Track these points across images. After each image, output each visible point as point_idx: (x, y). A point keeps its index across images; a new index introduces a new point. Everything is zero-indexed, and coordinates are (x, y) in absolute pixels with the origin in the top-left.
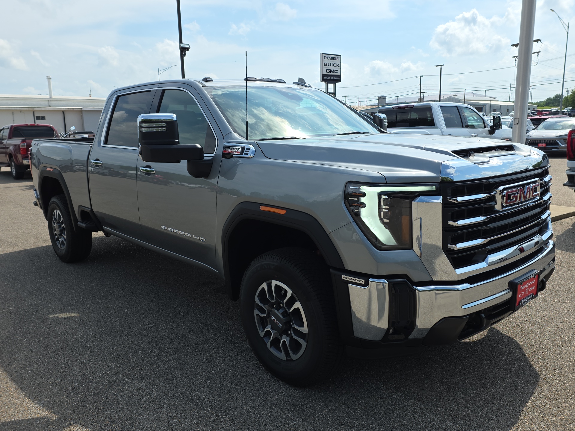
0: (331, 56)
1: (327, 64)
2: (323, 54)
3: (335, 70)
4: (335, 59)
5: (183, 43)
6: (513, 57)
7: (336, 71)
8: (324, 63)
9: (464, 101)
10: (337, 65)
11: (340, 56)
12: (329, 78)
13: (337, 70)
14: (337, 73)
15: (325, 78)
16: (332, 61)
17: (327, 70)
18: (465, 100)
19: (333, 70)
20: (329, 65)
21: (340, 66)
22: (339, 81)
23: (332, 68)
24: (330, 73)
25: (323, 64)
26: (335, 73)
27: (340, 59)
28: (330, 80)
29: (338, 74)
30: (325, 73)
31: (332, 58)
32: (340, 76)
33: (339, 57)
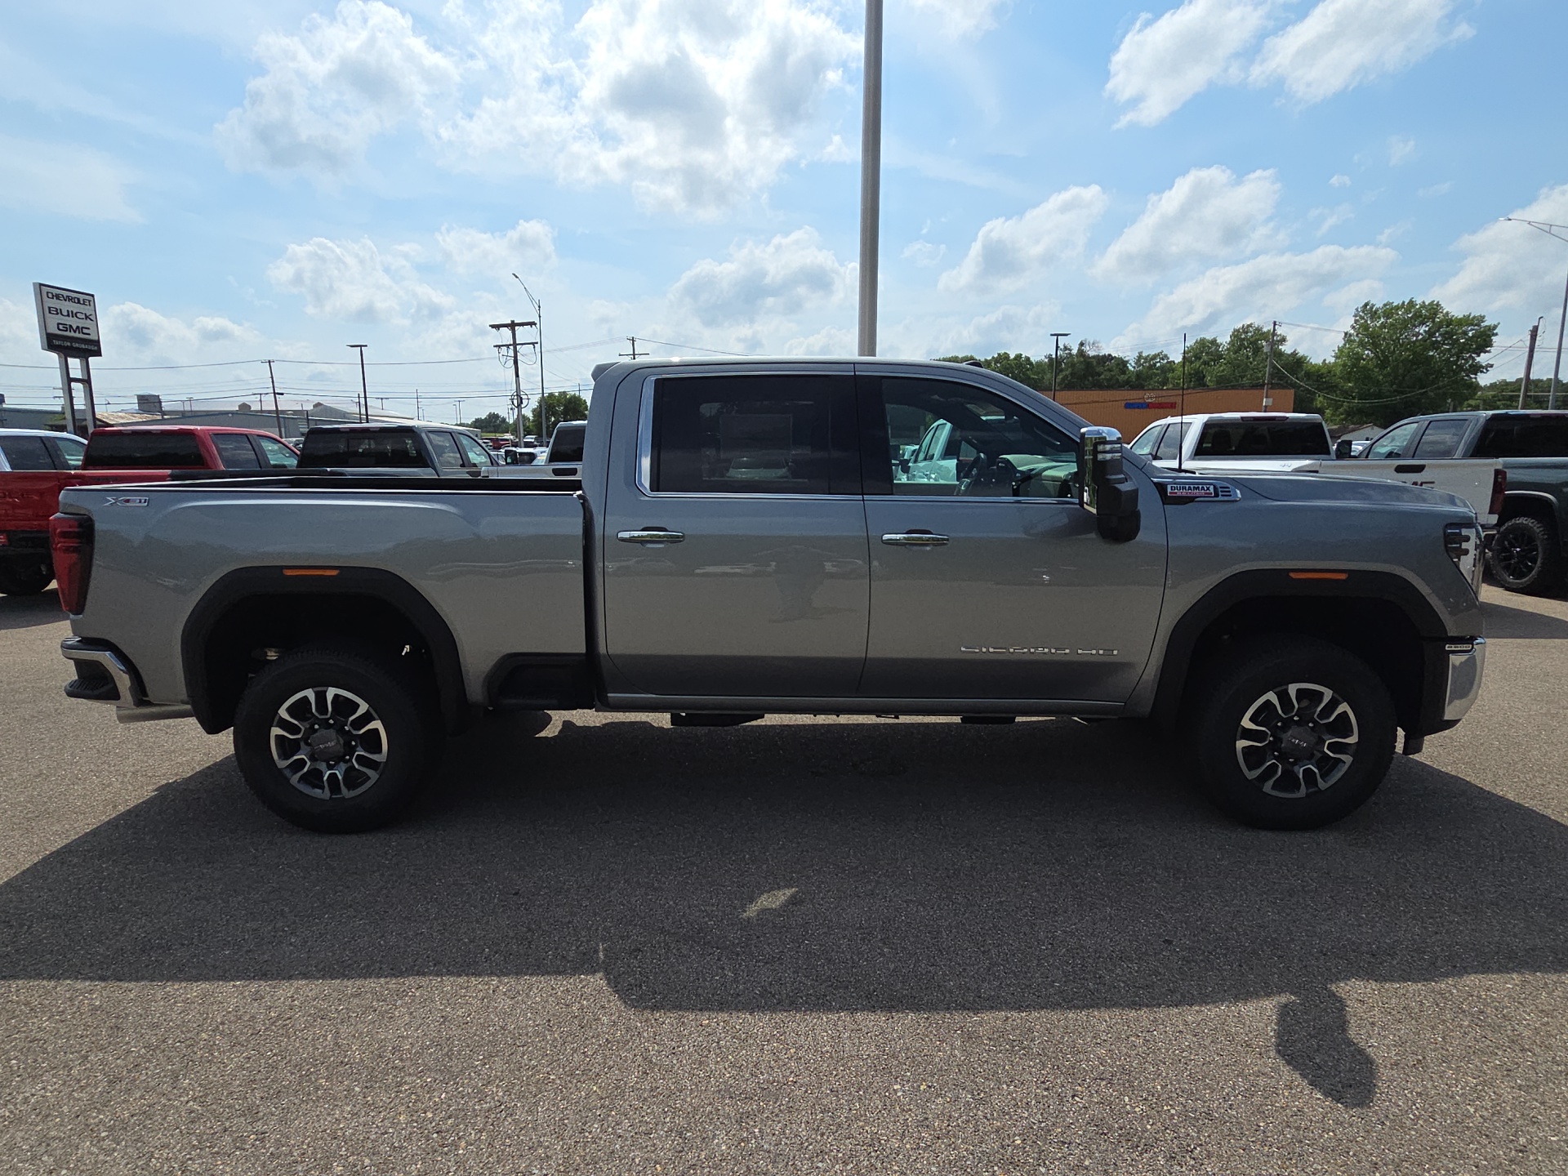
0: (65, 293)
1: (58, 312)
2: (41, 285)
3: (83, 328)
4: (79, 302)
7: (85, 331)
8: (49, 308)
10: (87, 317)
11: (93, 296)
12: (69, 344)
13: (88, 329)
14: (89, 334)
15: (57, 343)
16: (74, 307)
17: (58, 324)
19: (78, 327)
20: (66, 314)
21: (94, 319)
22: (97, 353)
23: (74, 322)
24: (67, 334)
25: (44, 312)
26: (83, 333)
27: (92, 303)
28: (71, 348)
29: (93, 337)
30: (53, 330)
31: (69, 299)
32: (97, 343)
33: (90, 298)
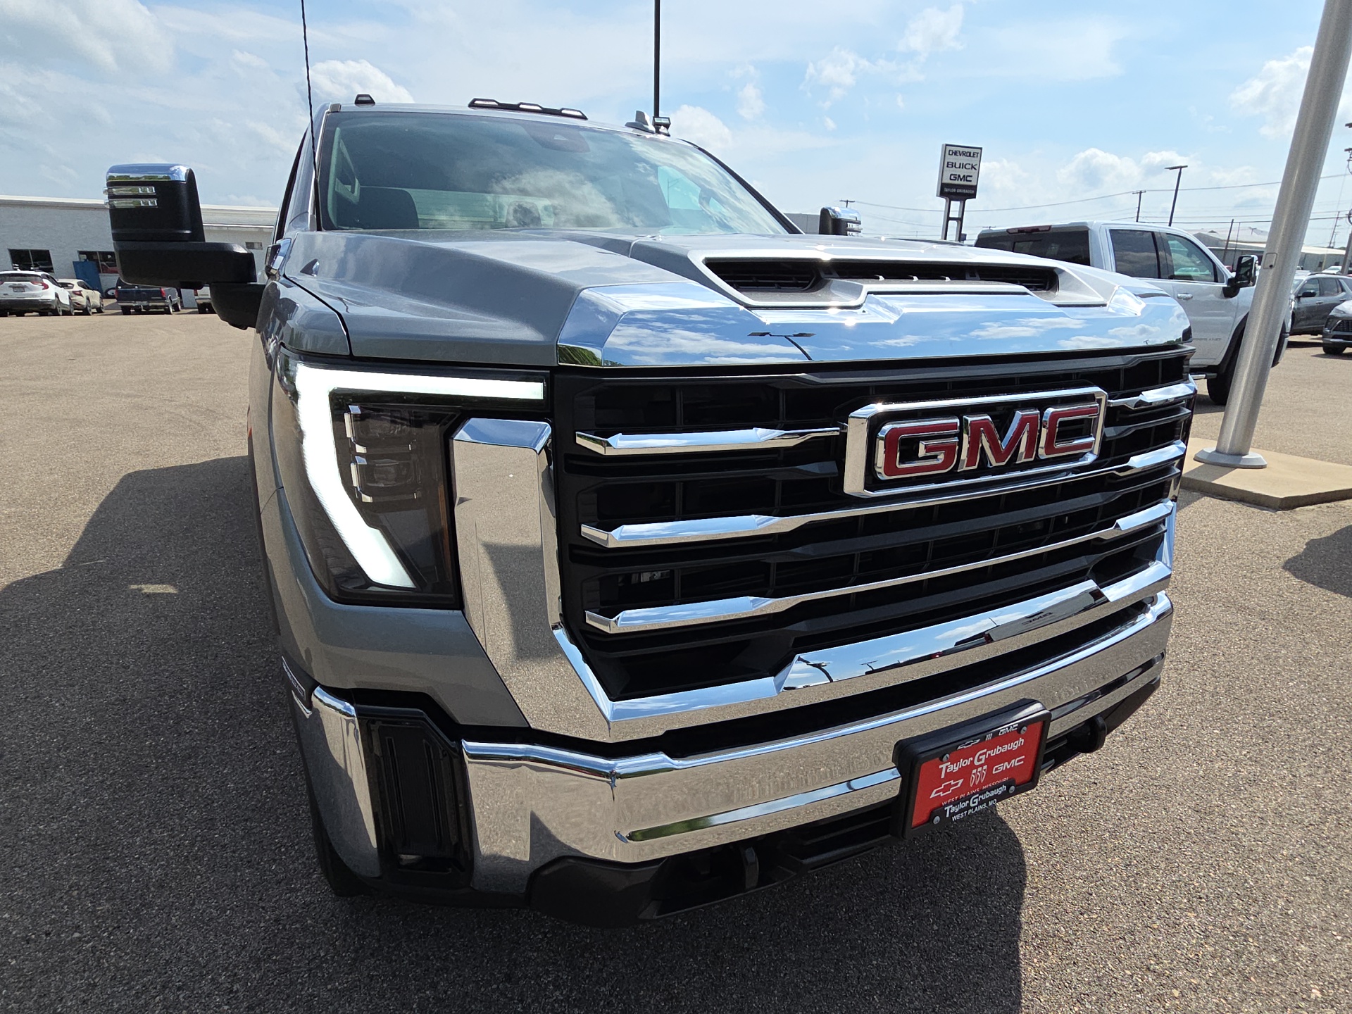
0: (961, 150)
1: (953, 165)
2: (947, 145)
3: (968, 176)
4: (970, 156)
5: (660, 116)
6: (1346, 150)
7: (968, 179)
8: (948, 163)
9: (1227, 243)
10: (973, 167)
11: (981, 149)
12: (955, 190)
13: (971, 176)
14: (970, 181)
15: (946, 190)
16: (964, 160)
17: (951, 175)
18: (1228, 240)
19: (964, 176)
20: (958, 166)
21: (976, 167)
22: (973, 196)
23: (962, 172)
24: (956, 182)
25: (946, 164)
26: (967, 181)
27: (979, 155)
28: (956, 194)
29: (973, 183)
30: (946, 180)
31: (964, 154)
32: (975, 188)
33: (979, 151)
